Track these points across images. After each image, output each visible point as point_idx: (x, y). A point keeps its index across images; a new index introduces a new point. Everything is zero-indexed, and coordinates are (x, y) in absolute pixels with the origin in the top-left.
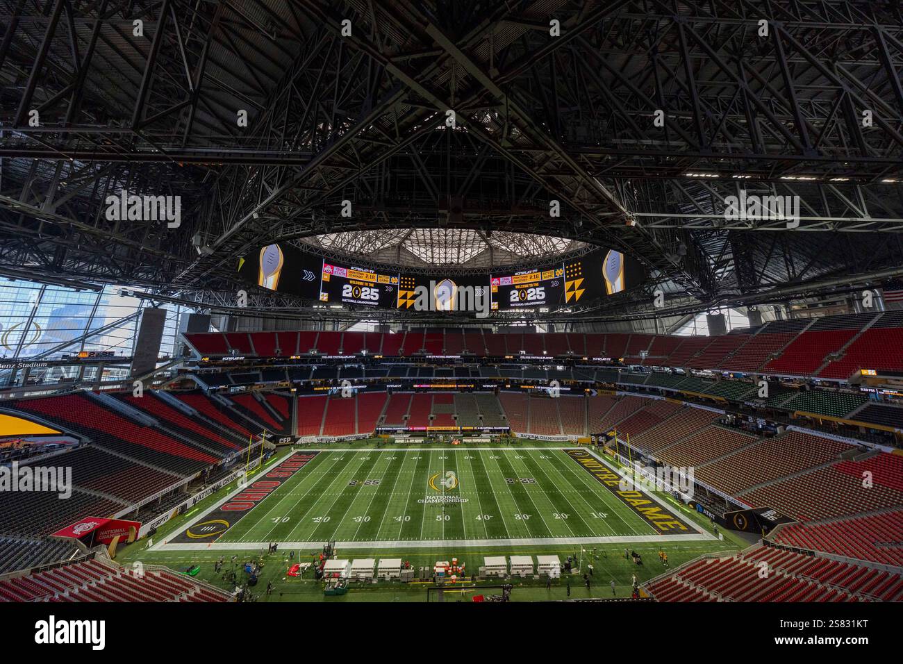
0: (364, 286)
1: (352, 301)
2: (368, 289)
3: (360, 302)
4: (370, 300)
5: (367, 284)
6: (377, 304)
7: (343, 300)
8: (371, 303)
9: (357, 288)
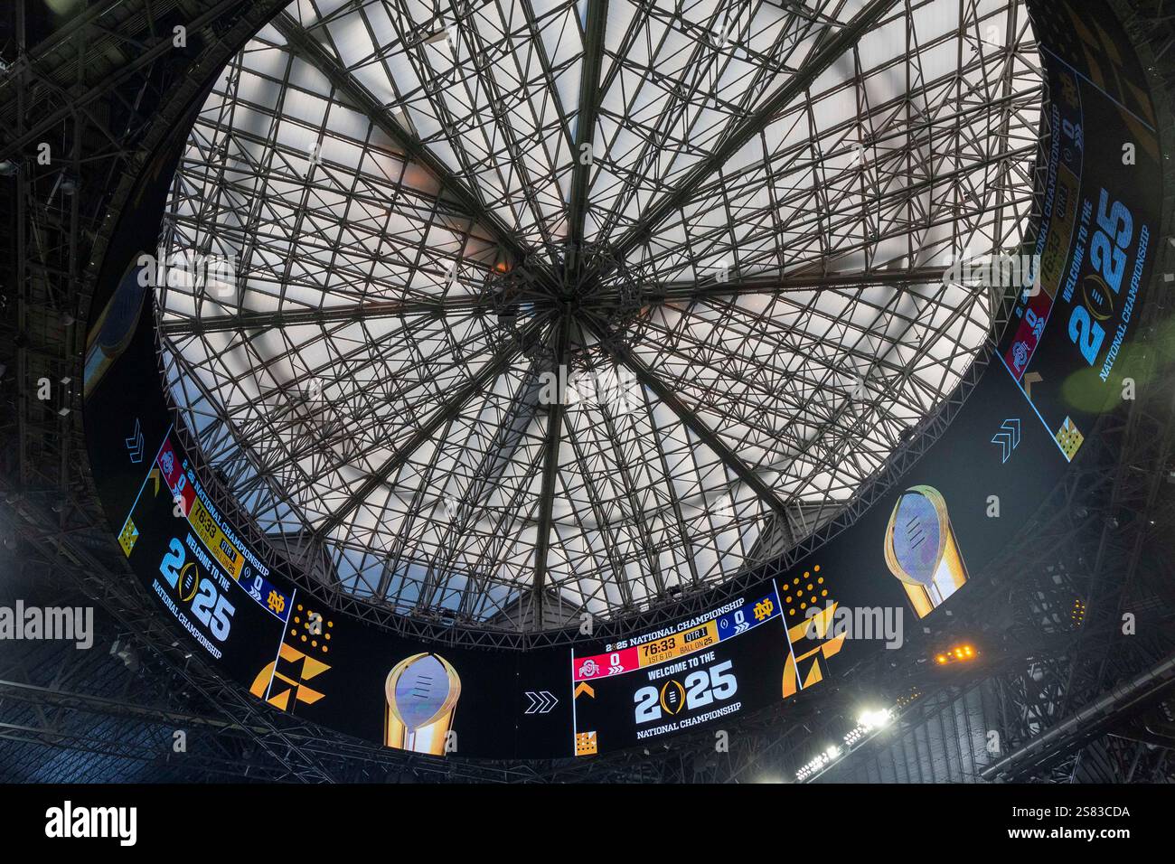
0: (690, 671)
1: (664, 729)
2: (701, 675)
3: (688, 723)
4: (717, 704)
5: (695, 662)
6: (737, 706)
7: (640, 735)
8: (720, 713)
9: (671, 685)
